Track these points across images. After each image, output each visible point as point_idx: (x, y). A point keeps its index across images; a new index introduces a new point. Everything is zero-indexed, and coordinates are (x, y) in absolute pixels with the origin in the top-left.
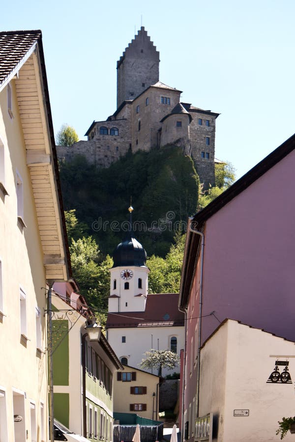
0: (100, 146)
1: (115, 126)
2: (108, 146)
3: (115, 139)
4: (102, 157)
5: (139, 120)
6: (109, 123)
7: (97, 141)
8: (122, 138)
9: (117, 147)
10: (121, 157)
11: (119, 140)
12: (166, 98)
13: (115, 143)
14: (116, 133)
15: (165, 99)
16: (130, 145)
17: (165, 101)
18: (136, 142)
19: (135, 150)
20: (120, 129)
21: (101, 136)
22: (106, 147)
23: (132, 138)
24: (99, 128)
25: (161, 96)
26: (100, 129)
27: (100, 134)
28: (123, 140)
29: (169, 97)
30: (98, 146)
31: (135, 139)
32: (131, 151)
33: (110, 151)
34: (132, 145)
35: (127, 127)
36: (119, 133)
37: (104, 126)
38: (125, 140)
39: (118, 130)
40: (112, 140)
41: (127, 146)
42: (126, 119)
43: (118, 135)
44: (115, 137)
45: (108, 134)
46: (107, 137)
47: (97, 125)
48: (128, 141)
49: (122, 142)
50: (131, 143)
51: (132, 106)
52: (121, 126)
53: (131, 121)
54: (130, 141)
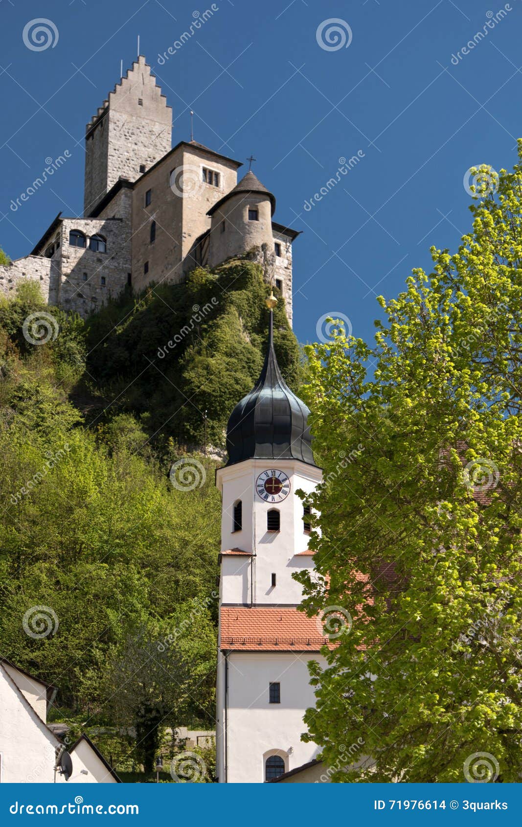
1: (99, 232)
2: (85, 274)
3: (99, 260)
4: (73, 295)
5: (152, 218)
6: (89, 224)
8: (113, 258)
9: (103, 278)
10: (110, 300)
11: (106, 262)
13: (99, 269)
14: (103, 247)
15: (208, 174)
16: (130, 276)
18: (142, 269)
20: (109, 239)
21: (73, 250)
22: (82, 276)
23: (134, 261)
25: (202, 165)
26: (71, 234)
27: (71, 245)
28: (117, 265)
30: (65, 270)
31: (141, 263)
32: (132, 289)
33: (89, 285)
34: (134, 275)
35: (124, 236)
36: (108, 247)
37: (80, 229)
38: (119, 264)
39: (105, 240)
40: (93, 261)
41: (124, 277)
42: (121, 220)
43: (106, 252)
44: (99, 255)
45: (85, 246)
46: (83, 253)
48: (126, 267)
49: (113, 267)
50: (130, 272)
51: (134, 192)
52: (112, 233)
53: (132, 225)
54: (130, 267)
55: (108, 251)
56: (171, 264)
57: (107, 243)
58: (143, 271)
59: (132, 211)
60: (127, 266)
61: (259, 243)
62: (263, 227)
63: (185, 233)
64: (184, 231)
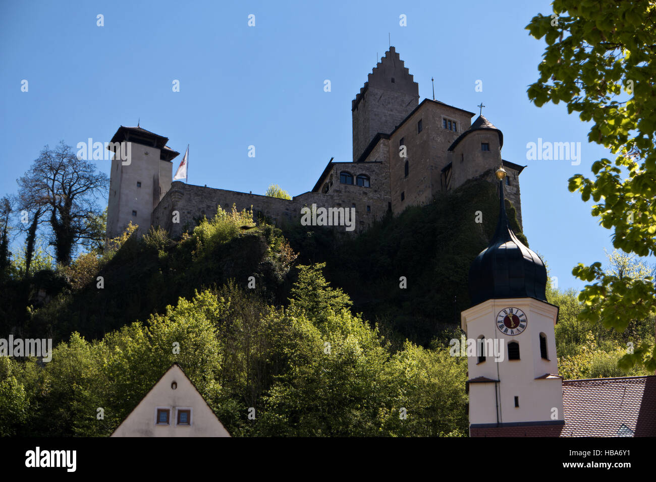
0: (340, 202)
1: (363, 172)
2: (354, 204)
3: (365, 193)
6: (355, 167)
7: (335, 194)
8: (376, 191)
9: (369, 207)
10: (375, 222)
11: (371, 195)
12: (450, 121)
13: (365, 199)
14: (366, 184)
15: (448, 123)
16: (390, 204)
17: (449, 126)
18: (400, 198)
19: (398, 210)
20: (372, 177)
21: (343, 186)
23: (393, 193)
24: (339, 172)
25: (443, 116)
26: (341, 175)
27: (341, 183)
28: (379, 196)
29: (455, 120)
30: (337, 201)
32: (392, 213)
33: (358, 212)
34: (392, 204)
35: (384, 175)
36: (371, 183)
37: (347, 170)
38: (381, 195)
39: (369, 179)
40: (360, 193)
41: (385, 205)
42: (381, 163)
43: (370, 187)
44: (364, 190)
45: (352, 184)
46: (351, 188)
47: (335, 167)
48: (386, 198)
49: (376, 198)
50: (390, 201)
52: (374, 173)
53: (390, 166)
54: (389, 198)
55: (372, 186)
57: (371, 180)
60: (387, 196)
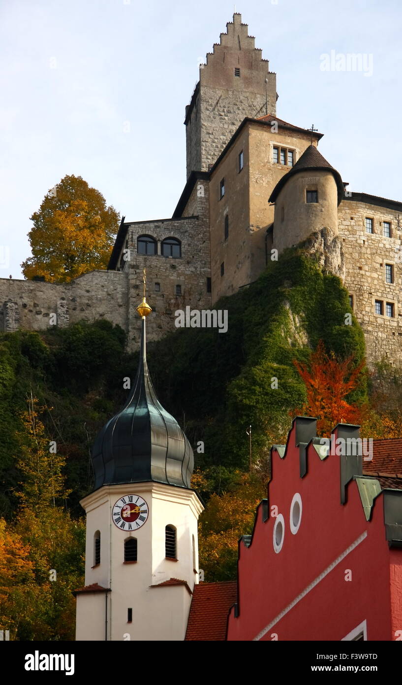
0: (137, 282)
1: (172, 234)
2: (158, 284)
3: (173, 267)
5: (225, 213)
6: (159, 227)
8: (188, 263)
9: (179, 286)
11: (181, 268)
13: (173, 277)
14: (176, 252)
16: (209, 280)
18: (219, 271)
20: (184, 242)
21: (141, 259)
22: (154, 287)
23: (213, 264)
24: (136, 237)
26: (138, 241)
27: (139, 253)
28: (193, 269)
30: (133, 282)
31: (218, 265)
33: (163, 295)
34: (213, 280)
35: (201, 236)
36: (183, 250)
37: (149, 233)
38: (196, 268)
39: (179, 243)
40: (166, 268)
41: (202, 283)
42: (197, 218)
43: (181, 257)
44: (173, 262)
45: (156, 253)
46: (154, 261)
47: (129, 230)
48: (204, 271)
49: (189, 273)
50: (209, 276)
51: (211, 184)
52: (187, 234)
53: (209, 222)
54: (209, 270)
55: (183, 255)
56: (242, 263)
57: (183, 246)
58: (220, 274)
59: (209, 205)
60: (205, 269)
61: (318, 227)
62: (323, 209)
63: (253, 226)
64: (251, 223)
